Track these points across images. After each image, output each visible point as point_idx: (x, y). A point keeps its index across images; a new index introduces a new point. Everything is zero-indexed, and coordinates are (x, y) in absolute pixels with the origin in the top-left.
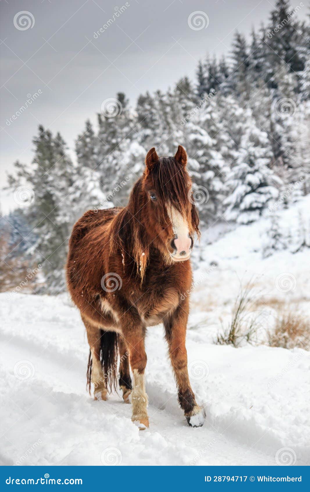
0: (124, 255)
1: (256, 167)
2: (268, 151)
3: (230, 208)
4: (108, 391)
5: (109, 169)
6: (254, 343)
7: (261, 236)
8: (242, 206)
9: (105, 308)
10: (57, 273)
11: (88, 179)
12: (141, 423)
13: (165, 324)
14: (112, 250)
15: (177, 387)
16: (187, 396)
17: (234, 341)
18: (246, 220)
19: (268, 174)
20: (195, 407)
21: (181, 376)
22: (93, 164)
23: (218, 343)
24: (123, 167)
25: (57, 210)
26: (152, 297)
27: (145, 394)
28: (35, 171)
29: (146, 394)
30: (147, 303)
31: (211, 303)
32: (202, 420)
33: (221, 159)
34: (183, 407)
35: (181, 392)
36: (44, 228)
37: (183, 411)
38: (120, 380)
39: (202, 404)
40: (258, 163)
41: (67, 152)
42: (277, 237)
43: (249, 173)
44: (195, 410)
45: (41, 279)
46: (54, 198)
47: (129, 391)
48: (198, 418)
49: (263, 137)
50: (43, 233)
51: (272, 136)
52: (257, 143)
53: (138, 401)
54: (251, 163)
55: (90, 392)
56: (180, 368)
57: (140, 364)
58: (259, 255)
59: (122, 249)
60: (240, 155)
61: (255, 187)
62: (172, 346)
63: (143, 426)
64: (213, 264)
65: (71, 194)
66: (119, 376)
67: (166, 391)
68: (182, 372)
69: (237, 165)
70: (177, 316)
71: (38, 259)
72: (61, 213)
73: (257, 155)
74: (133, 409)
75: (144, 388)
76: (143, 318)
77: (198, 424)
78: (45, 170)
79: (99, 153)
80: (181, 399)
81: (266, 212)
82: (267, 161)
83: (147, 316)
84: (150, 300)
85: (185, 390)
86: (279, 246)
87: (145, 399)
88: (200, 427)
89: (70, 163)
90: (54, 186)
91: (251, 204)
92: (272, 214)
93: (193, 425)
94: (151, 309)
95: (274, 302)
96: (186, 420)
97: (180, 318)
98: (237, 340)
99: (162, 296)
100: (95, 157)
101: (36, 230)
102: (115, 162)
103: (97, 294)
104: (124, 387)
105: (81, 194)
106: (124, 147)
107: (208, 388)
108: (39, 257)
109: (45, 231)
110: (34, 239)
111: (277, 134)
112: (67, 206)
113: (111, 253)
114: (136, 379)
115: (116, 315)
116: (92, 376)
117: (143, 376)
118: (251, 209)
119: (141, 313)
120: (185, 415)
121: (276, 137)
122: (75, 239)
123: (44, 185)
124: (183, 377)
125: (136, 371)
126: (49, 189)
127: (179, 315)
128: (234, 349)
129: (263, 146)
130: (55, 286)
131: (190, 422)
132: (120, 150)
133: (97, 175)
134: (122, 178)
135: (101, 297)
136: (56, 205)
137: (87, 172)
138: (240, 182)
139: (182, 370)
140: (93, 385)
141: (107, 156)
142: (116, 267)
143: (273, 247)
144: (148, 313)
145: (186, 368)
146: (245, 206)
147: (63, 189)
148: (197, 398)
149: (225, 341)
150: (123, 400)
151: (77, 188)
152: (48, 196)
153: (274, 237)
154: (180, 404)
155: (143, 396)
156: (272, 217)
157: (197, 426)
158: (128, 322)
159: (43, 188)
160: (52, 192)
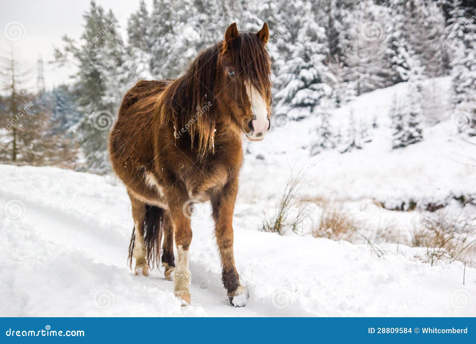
0: (176, 127)
1: (311, 63)
2: (325, 47)
3: (281, 102)
4: (150, 267)
5: (160, 52)
6: (299, 233)
7: (310, 133)
8: (294, 101)
9: (150, 182)
10: (98, 154)
11: (138, 60)
12: (182, 299)
13: (212, 201)
14: (163, 122)
15: (221, 266)
16: (231, 276)
17: (280, 230)
18: (296, 116)
19: (323, 70)
20: (239, 287)
21: (227, 256)
22: (144, 45)
23: (264, 230)
24: (176, 51)
25: (103, 89)
26: (202, 172)
27: (188, 271)
28: (84, 47)
29: (190, 271)
30: (196, 179)
31: (255, 197)
32: (245, 300)
33: (277, 52)
34: (227, 286)
35: (226, 271)
36: (88, 106)
37: (226, 291)
38: (163, 257)
39: (247, 284)
40: (313, 59)
41: (118, 30)
42: (327, 135)
43: (303, 68)
44: (239, 290)
45: (82, 160)
46: (101, 77)
47: (171, 268)
48: (241, 299)
49: (321, 33)
50: (87, 113)
51: (329, 33)
52: (314, 38)
53: (181, 278)
54: (307, 58)
55: (131, 266)
56: (225, 247)
57: (185, 241)
58: (307, 152)
59: (174, 121)
60: (296, 48)
61: (308, 83)
62: (219, 224)
63: (184, 302)
64: (260, 157)
65: (119, 74)
66: (162, 253)
67: (210, 271)
68: (227, 251)
69: (292, 59)
70: (226, 194)
71: (80, 139)
72: (107, 92)
73: (314, 50)
74: (175, 286)
75: (188, 265)
76: (190, 194)
77: (240, 305)
78: (94, 47)
79: (151, 34)
80: (225, 279)
81: (318, 109)
82: (323, 57)
83: (195, 192)
84: (201, 175)
85: (230, 270)
86: (328, 144)
87: (188, 275)
88: (242, 307)
89: (121, 43)
90: (102, 65)
91: (304, 99)
92: (323, 111)
93: (235, 305)
94: (200, 185)
95: (319, 200)
96: (228, 300)
97: (229, 196)
98: (283, 229)
99: (212, 172)
100: (147, 37)
101: (80, 109)
102: (167, 45)
103: (143, 166)
104: (166, 264)
105: (129, 75)
106: (177, 30)
107: (252, 271)
108: (80, 136)
109: (89, 111)
110: (77, 118)
111: (335, 30)
112: (114, 86)
113: (162, 124)
114: (180, 255)
115: (160, 190)
116: (134, 251)
117: (187, 252)
118: (302, 105)
119: (189, 189)
120: (228, 294)
121: (334, 33)
122: (125, 107)
123: (92, 63)
124: (229, 256)
125: (180, 247)
126: (97, 66)
127: (227, 194)
128: (279, 236)
129: (320, 42)
130: (95, 167)
131: (233, 302)
132: (173, 33)
133: (148, 57)
134: (174, 63)
135: (146, 170)
136: (102, 84)
137: (138, 52)
138: (294, 76)
139: (228, 249)
140: (134, 260)
141: (160, 38)
142: (166, 140)
143: (322, 145)
144: (197, 188)
145: (231, 247)
146: (297, 101)
147: (111, 68)
148: (241, 278)
149: (271, 229)
150: (164, 277)
151: (126, 69)
152: (95, 75)
153: (324, 135)
154: (224, 283)
155: (186, 273)
156: (323, 114)
157: (240, 306)
158: (175, 197)
159: (91, 65)
160: (99, 70)
